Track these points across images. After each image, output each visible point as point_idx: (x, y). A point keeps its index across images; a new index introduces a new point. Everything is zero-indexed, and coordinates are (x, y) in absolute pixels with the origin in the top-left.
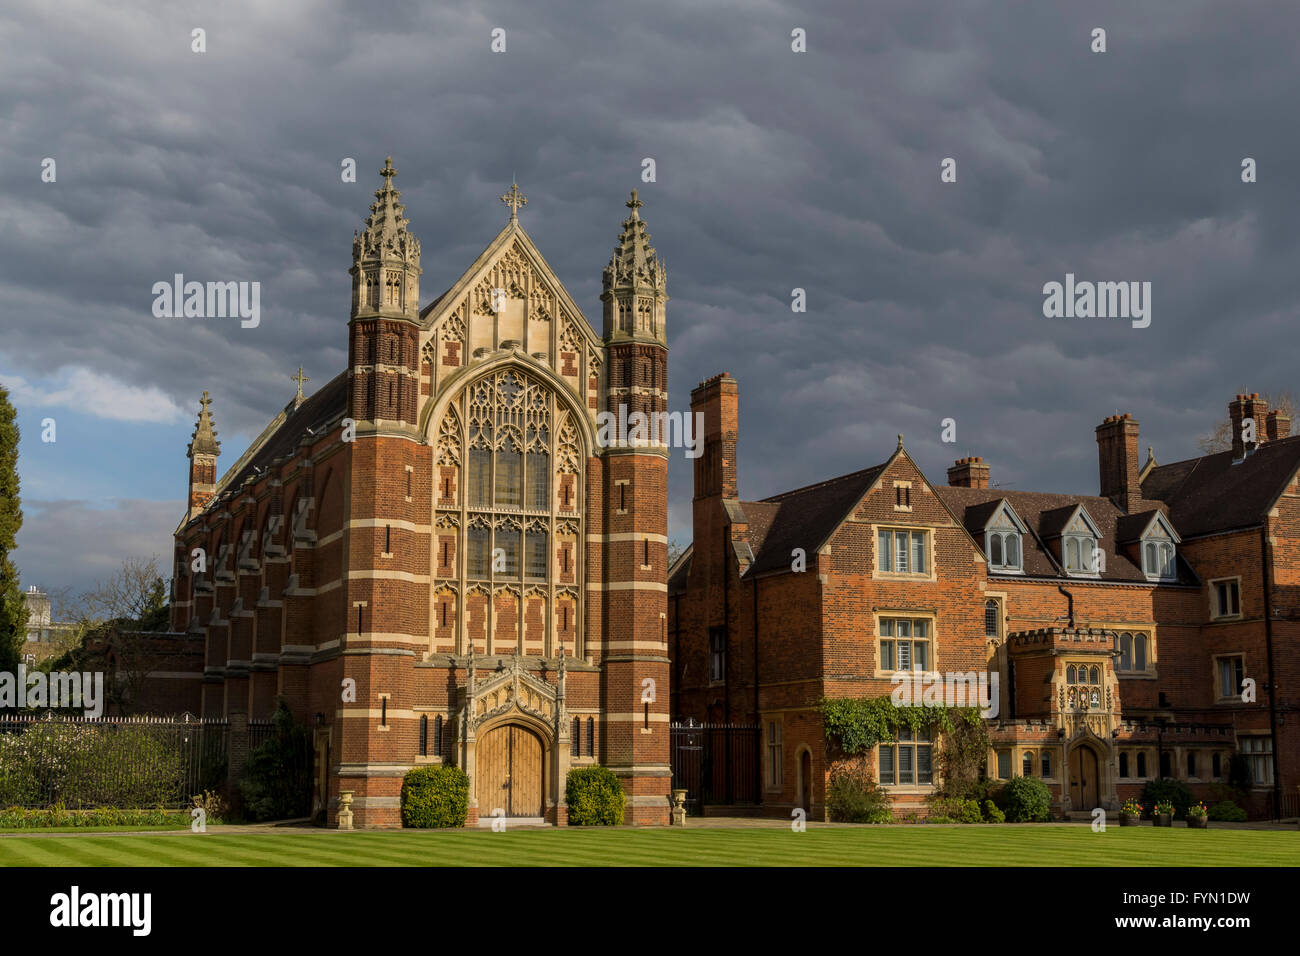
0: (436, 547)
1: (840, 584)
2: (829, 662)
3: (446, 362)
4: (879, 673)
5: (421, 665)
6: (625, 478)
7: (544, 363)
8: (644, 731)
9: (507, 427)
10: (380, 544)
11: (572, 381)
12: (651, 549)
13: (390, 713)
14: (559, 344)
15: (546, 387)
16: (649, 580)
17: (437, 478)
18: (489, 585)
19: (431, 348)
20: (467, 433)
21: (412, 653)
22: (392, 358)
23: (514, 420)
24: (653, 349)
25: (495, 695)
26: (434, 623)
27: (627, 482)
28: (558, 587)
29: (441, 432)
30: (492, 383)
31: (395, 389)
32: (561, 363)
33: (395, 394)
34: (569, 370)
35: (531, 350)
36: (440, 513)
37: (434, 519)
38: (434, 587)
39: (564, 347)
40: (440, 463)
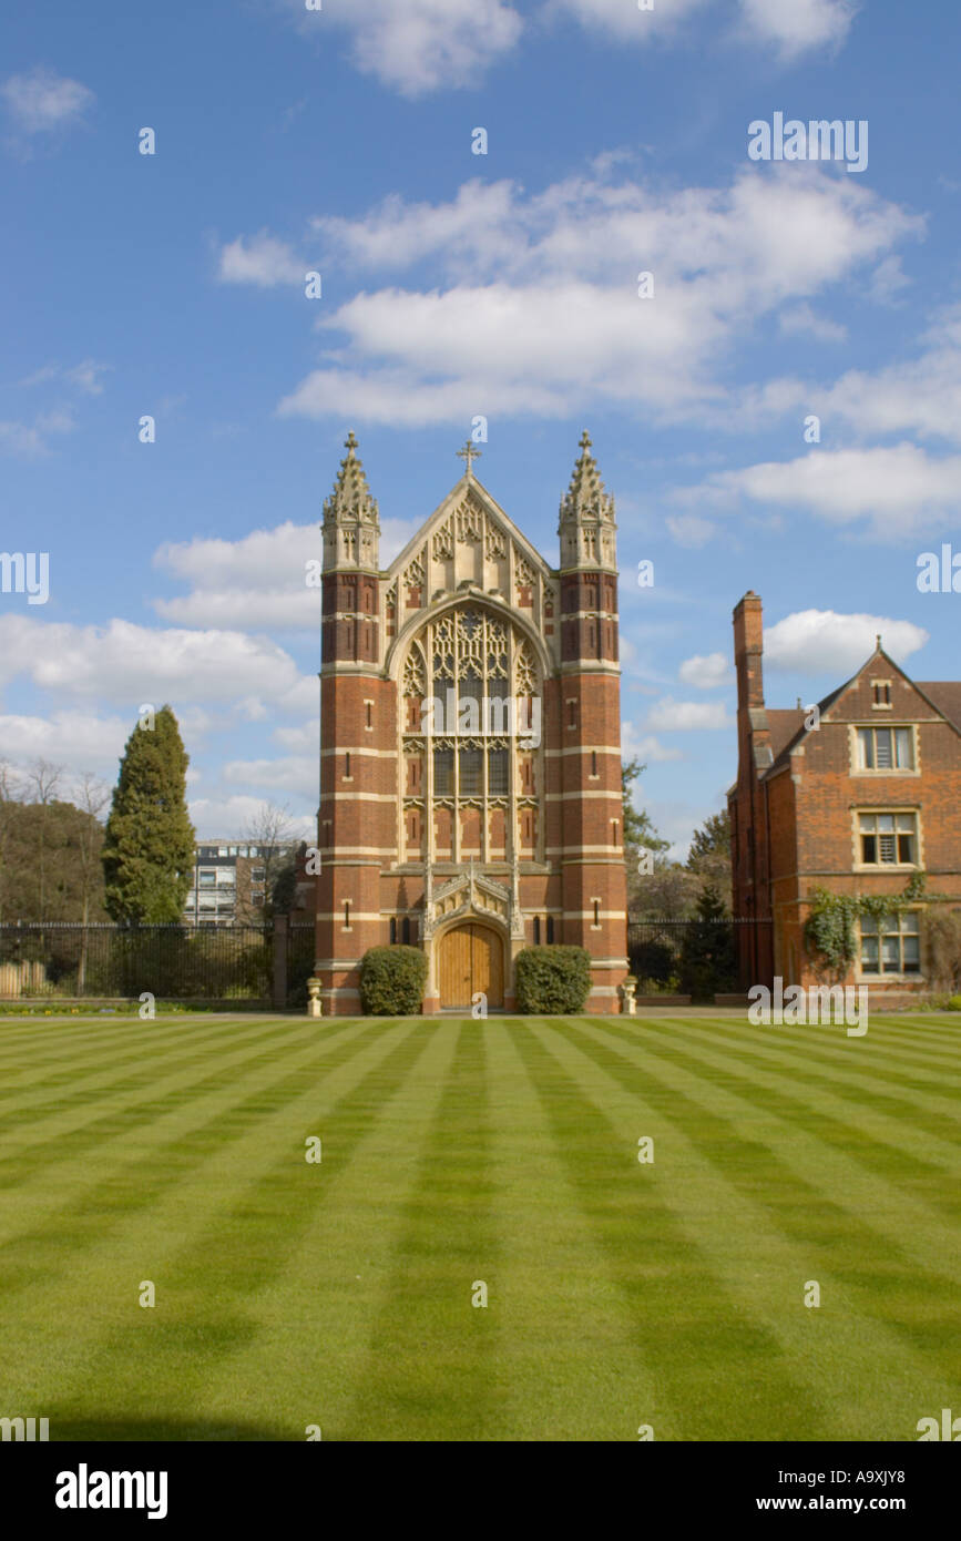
0: (403, 770)
1: (814, 784)
2: (803, 858)
3: (409, 605)
4: (860, 866)
5: (388, 873)
6: (574, 696)
7: (499, 599)
8: (593, 928)
9: (467, 659)
10: (340, 770)
11: (526, 612)
12: (598, 760)
13: (352, 917)
14: (513, 579)
15: (502, 619)
16: (597, 788)
17: (403, 707)
18: (453, 801)
19: (393, 595)
20: (430, 666)
21: (378, 863)
22: (349, 606)
23: (474, 652)
24: (598, 575)
25: (452, 899)
26: (403, 835)
27: (575, 700)
28: (519, 800)
29: (407, 668)
30: (453, 620)
31: (352, 632)
32: (516, 596)
33: (352, 638)
34: (524, 602)
35: (487, 586)
36: (406, 739)
37: (401, 744)
38: (402, 805)
39: (519, 582)
40: (407, 695)
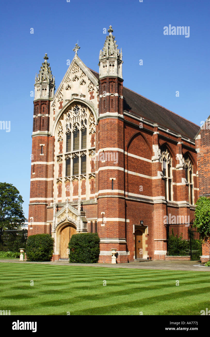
3: (60, 108)
5: (49, 207)
7: (83, 98)
8: (102, 225)
9: (75, 124)
10: (32, 170)
14: (88, 89)
16: (104, 166)
18: (70, 178)
23: (77, 120)
26: (57, 193)
29: (59, 131)
30: (72, 110)
36: (58, 157)
37: (56, 158)
38: (55, 181)
39: (90, 90)
40: (59, 141)
